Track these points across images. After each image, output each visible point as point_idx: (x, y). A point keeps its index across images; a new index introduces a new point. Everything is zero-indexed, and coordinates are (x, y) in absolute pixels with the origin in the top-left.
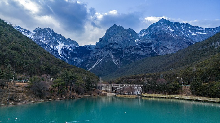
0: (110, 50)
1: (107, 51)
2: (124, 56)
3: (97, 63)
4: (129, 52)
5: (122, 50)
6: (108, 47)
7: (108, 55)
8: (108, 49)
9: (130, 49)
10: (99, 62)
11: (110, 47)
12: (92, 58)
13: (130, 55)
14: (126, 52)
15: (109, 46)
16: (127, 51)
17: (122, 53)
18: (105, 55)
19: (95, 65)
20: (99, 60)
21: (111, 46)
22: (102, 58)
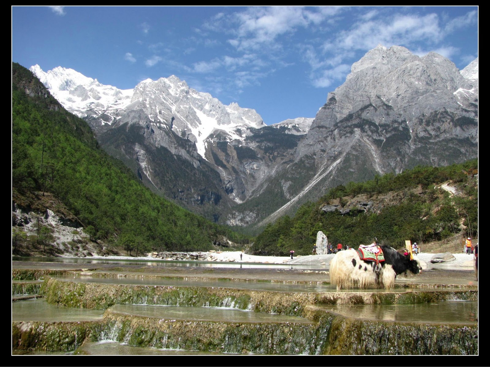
0: (363, 130)
1: (352, 132)
2: (413, 147)
3: (320, 175)
4: (433, 133)
5: (406, 129)
6: (356, 121)
7: (359, 147)
8: (356, 126)
9: (434, 121)
10: (324, 171)
11: (364, 120)
12: (301, 160)
13: (436, 144)
14: (422, 134)
15: (359, 116)
16: (426, 131)
17: (408, 137)
18: (348, 149)
19: (313, 183)
20: (328, 166)
21: (366, 115)
22: (335, 159)
